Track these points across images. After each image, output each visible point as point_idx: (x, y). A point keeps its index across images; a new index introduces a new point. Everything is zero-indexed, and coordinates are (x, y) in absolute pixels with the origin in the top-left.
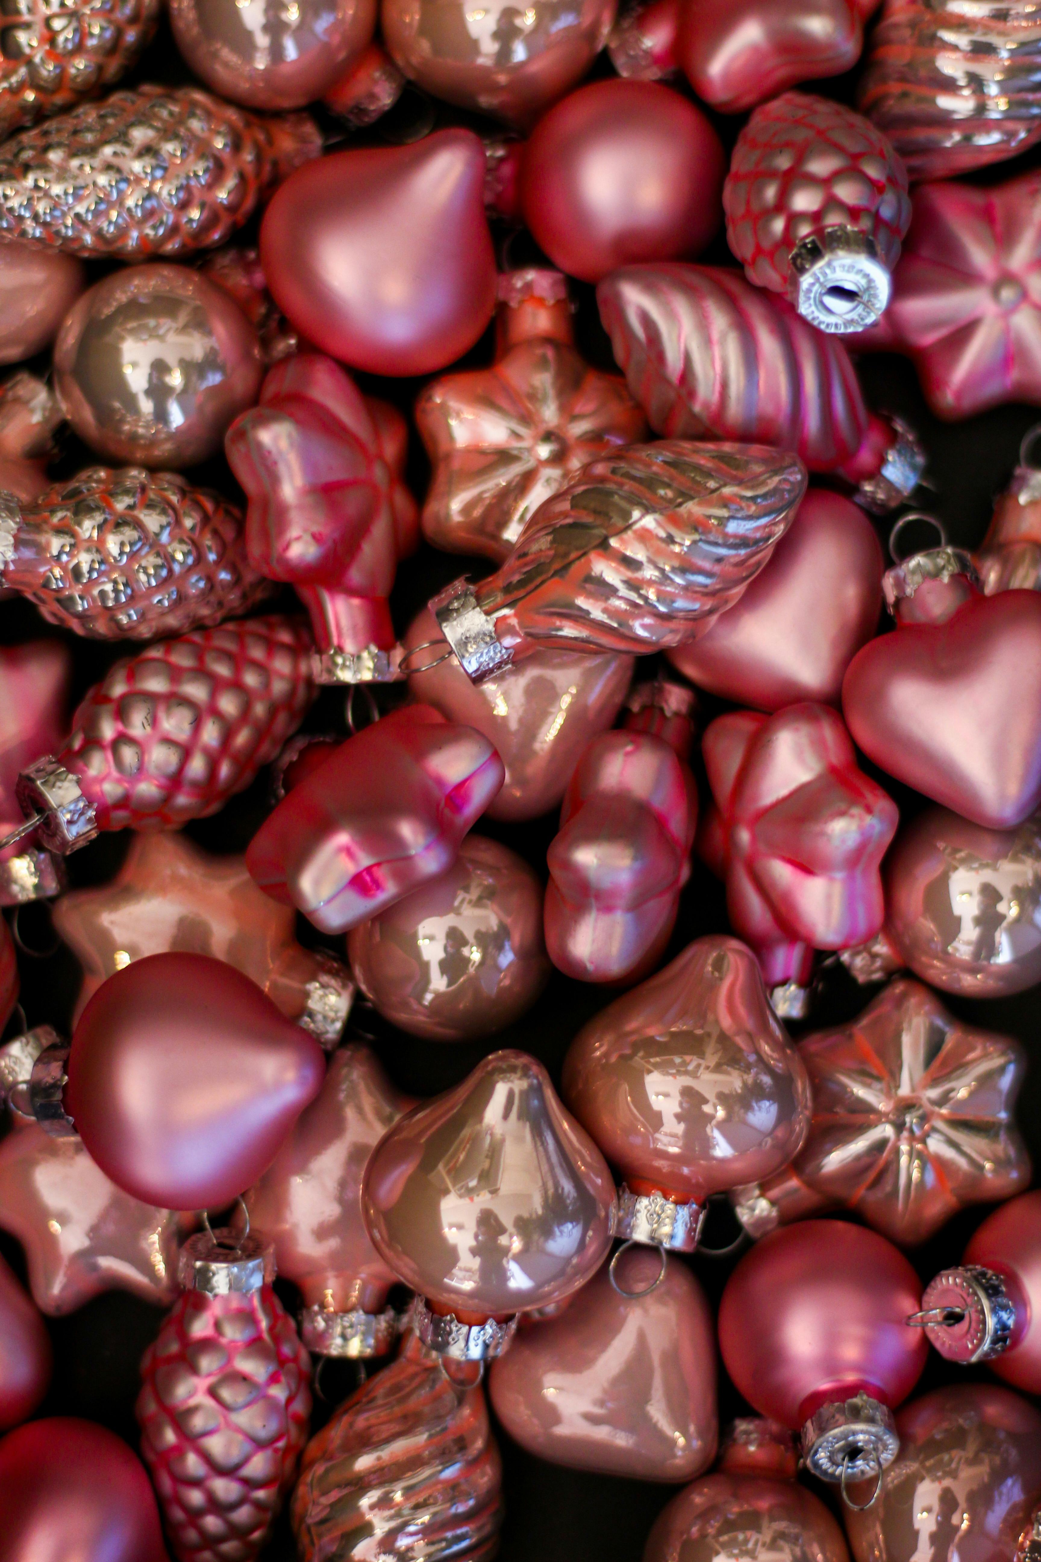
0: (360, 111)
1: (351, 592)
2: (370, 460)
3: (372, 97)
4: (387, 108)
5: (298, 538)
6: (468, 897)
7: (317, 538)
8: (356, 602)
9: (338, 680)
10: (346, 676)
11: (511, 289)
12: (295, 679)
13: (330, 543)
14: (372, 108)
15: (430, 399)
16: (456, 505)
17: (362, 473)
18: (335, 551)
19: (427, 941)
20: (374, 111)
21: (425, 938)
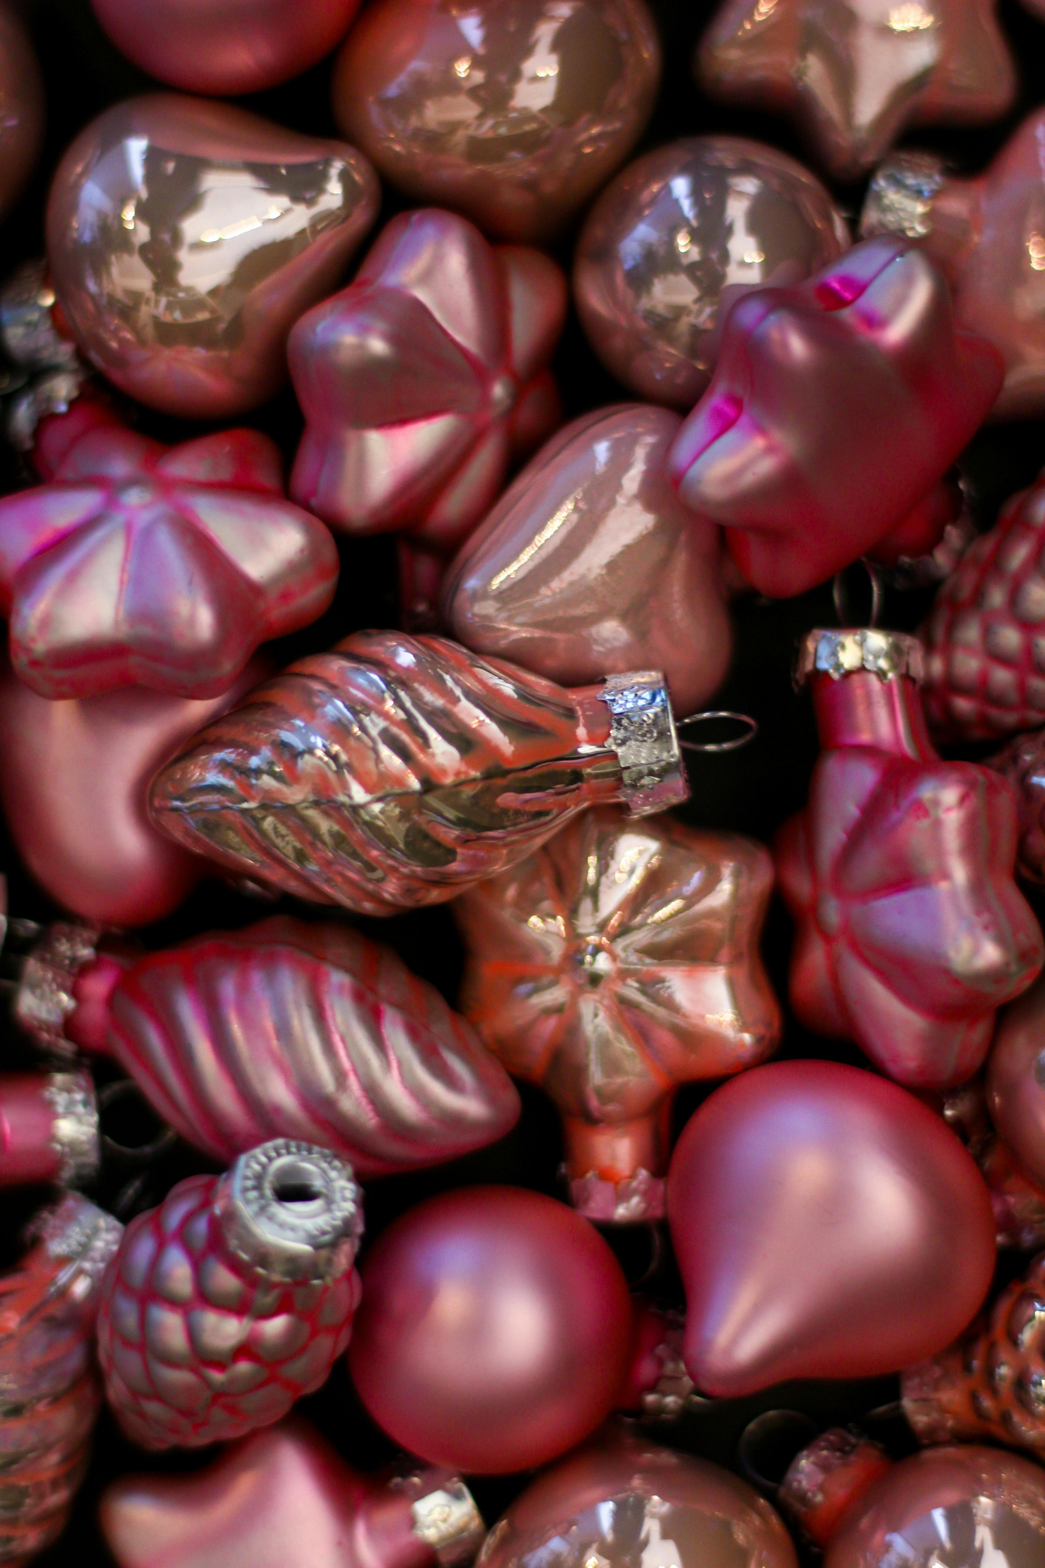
0: (842, 1449)
1: (870, 751)
2: (846, 927)
3: (824, 1467)
4: (805, 1453)
5: (949, 809)
6: (692, 319)
7: (920, 809)
8: (865, 737)
9: (887, 635)
10: (877, 640)
11: (647, 1195)
12: (948, 648)
13: (904, 804)
14: (825, 1453)
15: (759, 1040)
16: (725, 889)
17: (857, 910)
18: (897, 796)
19: (748, 260)
20: (823, 1449)
21: (750, 265)
